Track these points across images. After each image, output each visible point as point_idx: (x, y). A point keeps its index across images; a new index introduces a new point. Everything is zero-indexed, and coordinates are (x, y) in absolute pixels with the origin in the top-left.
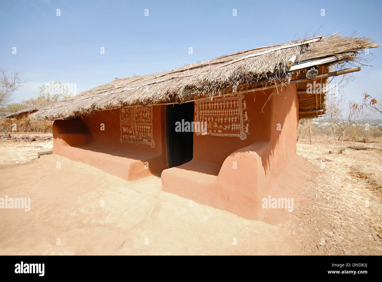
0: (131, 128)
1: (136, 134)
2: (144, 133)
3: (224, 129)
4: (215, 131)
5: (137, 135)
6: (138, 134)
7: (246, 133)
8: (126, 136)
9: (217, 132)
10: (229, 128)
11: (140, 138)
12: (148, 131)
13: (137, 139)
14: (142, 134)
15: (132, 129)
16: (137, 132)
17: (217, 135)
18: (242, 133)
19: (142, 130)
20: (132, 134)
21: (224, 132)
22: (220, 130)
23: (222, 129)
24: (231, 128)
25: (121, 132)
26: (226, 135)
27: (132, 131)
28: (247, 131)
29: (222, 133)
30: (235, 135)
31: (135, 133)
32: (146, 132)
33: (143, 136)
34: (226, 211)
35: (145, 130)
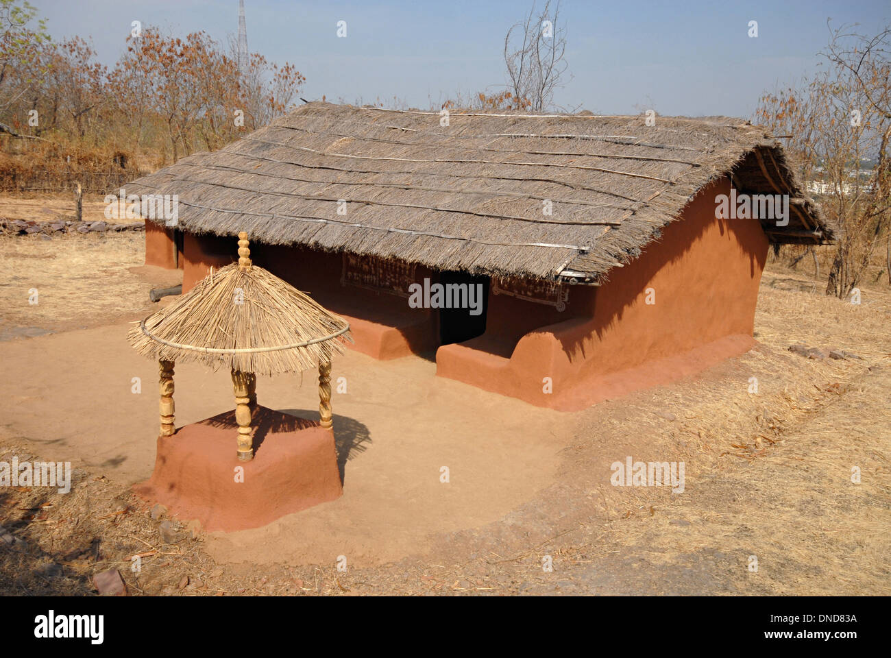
0: (369, 261)
1: (378, 274)
2: (397, 275)
3: (536, 291)
4: (523, 293)
5: (381, 276)
6: (384, 274)
7: (565, 302)
8: (355, 274)
9: (526, 295)
10: (543, 291)
11: (387, 283)
12: (405, 272)
13: (380, 285)
14: (392, 275)
15: (370, 263)
16: (381, 271)
17: (525, 298)
18: (560, 301)
19: (393, 268)
20: (370, 273)
21: (535, 295)
22: (530, 291)
23: (533, 291)
24: (545, 291)
25: (344, 265)
26: (538, 301)
27: (370, 267)
28: (566, 299)
29: (532, 296)
30: (550, 303)
31: (376, 271)
32: (401, 275)
33: (393, 280)
34: (516, 399)
35: (398, 269)
